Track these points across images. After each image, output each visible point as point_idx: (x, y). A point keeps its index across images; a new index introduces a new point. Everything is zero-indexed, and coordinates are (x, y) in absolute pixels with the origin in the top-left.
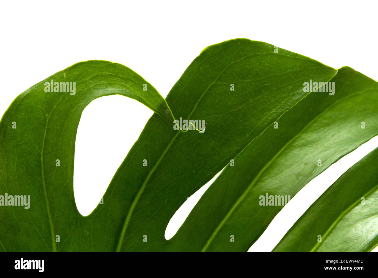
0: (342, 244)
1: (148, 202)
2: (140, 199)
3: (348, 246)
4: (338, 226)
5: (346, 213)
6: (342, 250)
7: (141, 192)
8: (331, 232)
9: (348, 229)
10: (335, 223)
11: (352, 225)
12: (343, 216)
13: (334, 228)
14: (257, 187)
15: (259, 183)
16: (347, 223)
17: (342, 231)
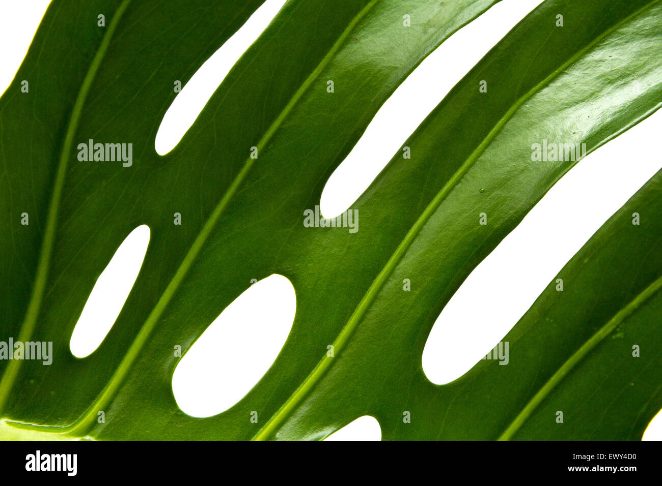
0: (514, 161)
1: (117, 77)
2: (100, 70)
3: (524, 165)
4: (508, 126)
5: (524, 103)
6: (513, 171)
7: (100, 55)
8: (493, 139)
9: (527, 131)
10: (500, 122)
11: (534, 123)
12: (519, 108)
13: (498, 132)
14: (344, 52)
15: (349, 45)
16: (525, 121)
17: (515, 136)
